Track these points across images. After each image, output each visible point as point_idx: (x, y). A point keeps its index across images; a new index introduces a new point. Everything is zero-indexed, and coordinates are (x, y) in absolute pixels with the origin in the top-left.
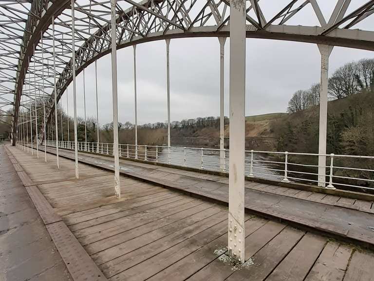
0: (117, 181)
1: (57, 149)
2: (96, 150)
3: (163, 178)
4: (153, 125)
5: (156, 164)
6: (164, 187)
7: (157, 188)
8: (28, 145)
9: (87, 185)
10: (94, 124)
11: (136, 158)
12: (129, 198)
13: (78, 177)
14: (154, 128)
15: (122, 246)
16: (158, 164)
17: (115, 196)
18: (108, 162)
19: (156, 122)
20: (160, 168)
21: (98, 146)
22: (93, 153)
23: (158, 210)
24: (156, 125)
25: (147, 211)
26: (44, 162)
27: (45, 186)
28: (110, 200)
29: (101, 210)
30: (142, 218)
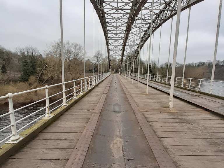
0: (171, 100)
1: (138, 78)
2: (156, 79)
3: (205, 103)
4: (196, 64)
5: (198, 92)
6: (207, 110)
7: (200, 109)
8: (125, 75)
9: (153, 99)
10: (155, 64)
11: (182, 86)
12: (178, 111)
13: (147, 93)
14: (196, 66)
15: (175, 139)
16: (200, 92)
17: (169, 108)
18: (163, 87)
19: (199, 62)
20: (202, 96)
21: (157, 77)
22: (154, 81)
23: (201, 125)
24: (198, 64)
25: (192, 124)
26: (132, 83)
27: (133, 95)
28: (166, 110)
29: (161, 114)
30: (189, 127)
